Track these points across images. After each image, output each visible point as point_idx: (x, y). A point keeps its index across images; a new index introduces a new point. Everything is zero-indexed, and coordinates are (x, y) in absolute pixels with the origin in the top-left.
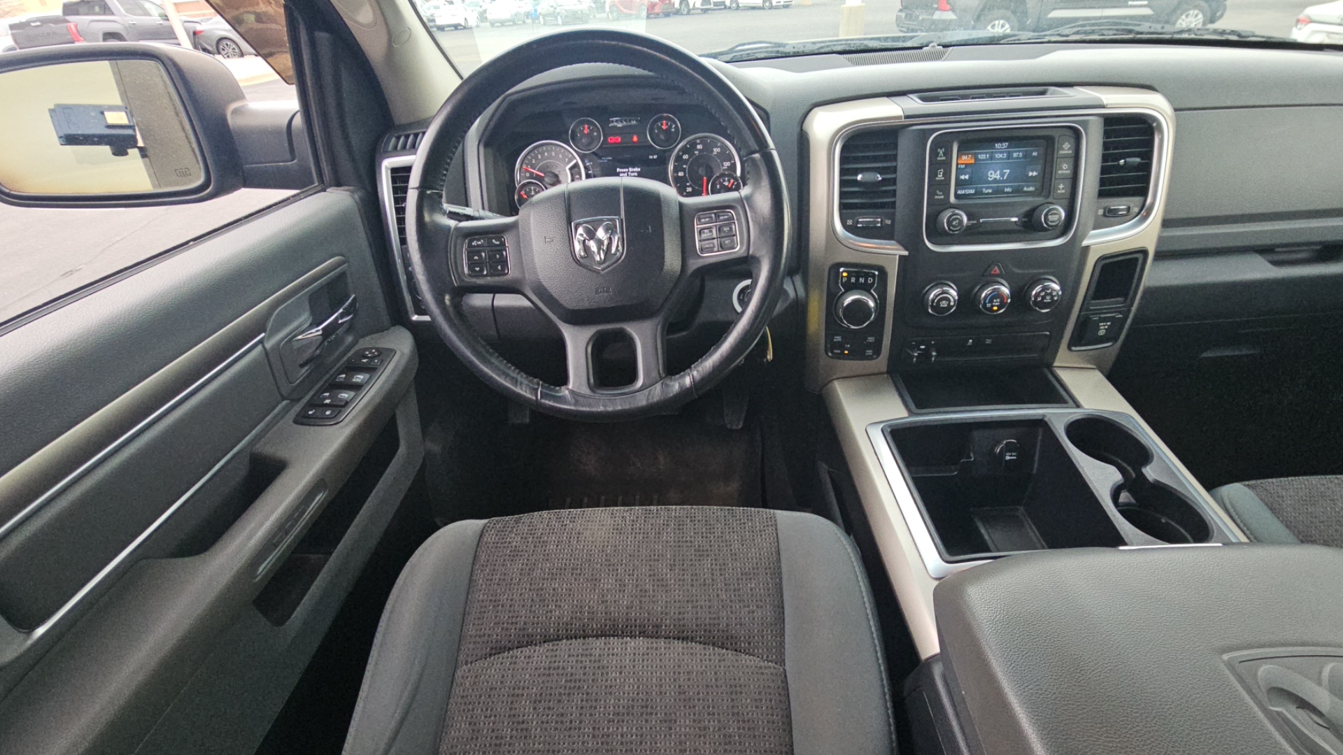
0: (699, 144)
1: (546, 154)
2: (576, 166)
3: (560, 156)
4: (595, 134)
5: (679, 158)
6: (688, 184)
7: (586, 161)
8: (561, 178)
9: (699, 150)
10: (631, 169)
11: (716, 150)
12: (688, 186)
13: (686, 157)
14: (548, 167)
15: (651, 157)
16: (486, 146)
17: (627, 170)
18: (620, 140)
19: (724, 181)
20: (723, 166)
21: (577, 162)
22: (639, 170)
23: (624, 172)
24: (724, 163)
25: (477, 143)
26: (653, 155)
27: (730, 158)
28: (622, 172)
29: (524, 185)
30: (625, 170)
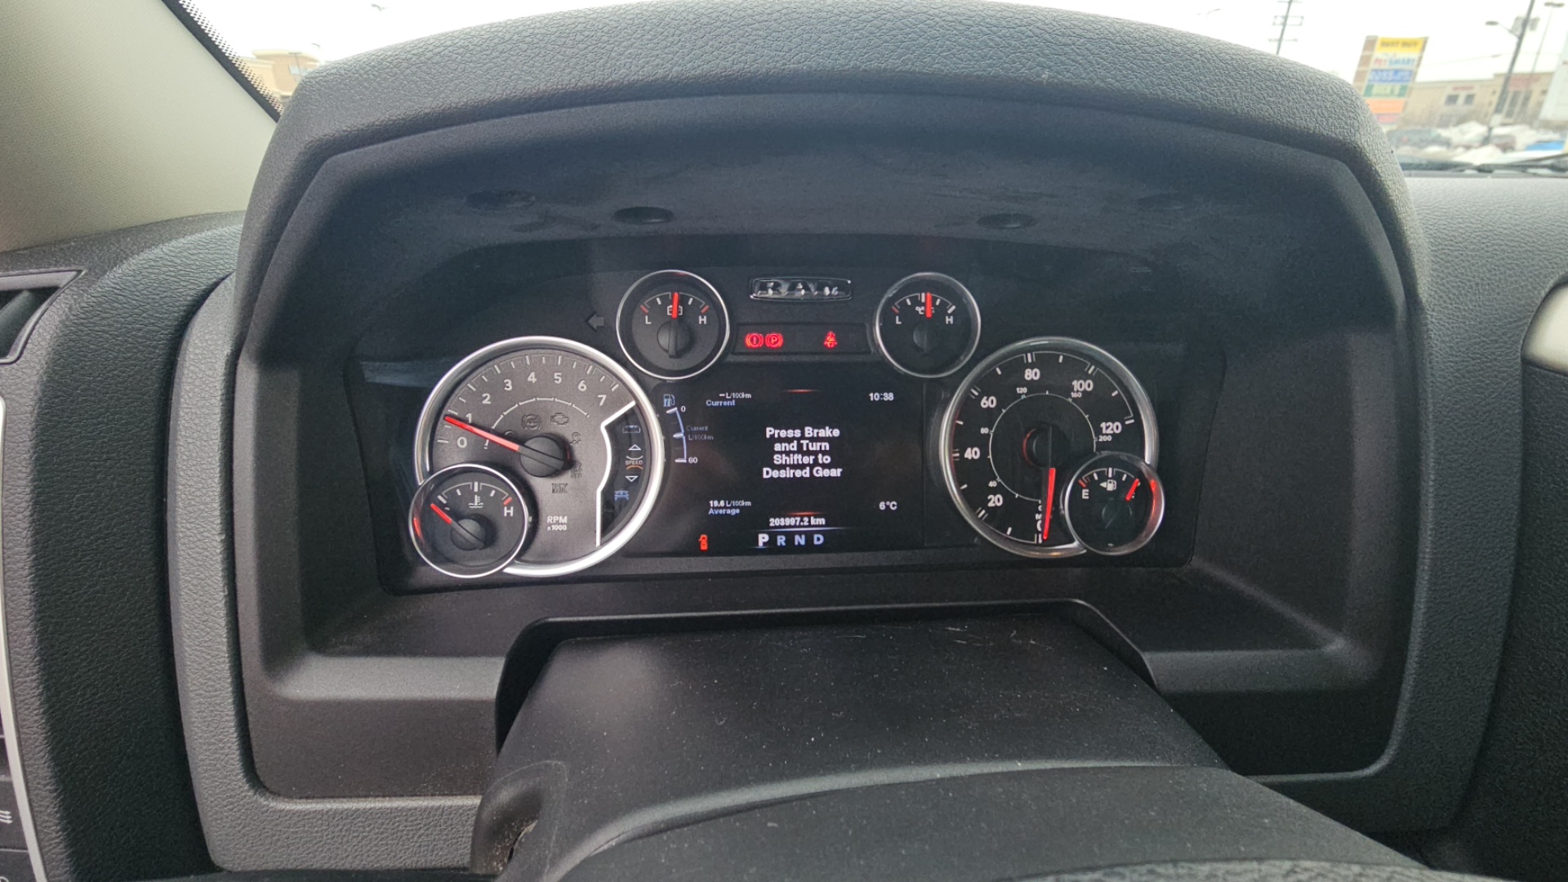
0: (1032, 366)
1: (532, 378)
2: (635, 415)
3: (582, 386)
4: (703, 320)
5: (968, 408)
6: (992, 484)
7: (667, 402)
8: (579, 452)
9: (1030, 385)
10: (809, 431)
11: (1081, 386)
12: (994, 491)
13: (988, 403)
14: (537, 419)
15: (874, 396)
16: (271, 358)
17: (798, 433)
18: (780, 344)
19: (1103, 477)
20: (1099, 432)
21: (638, 405)
22: (836, 433)
23: (789, 440)
24: (1103, 425)
25: (227, 350)
26: (881, 391)
27: (1122, 408)
28: (781, 440)
29: (452, 474)
30: (790, 433)
